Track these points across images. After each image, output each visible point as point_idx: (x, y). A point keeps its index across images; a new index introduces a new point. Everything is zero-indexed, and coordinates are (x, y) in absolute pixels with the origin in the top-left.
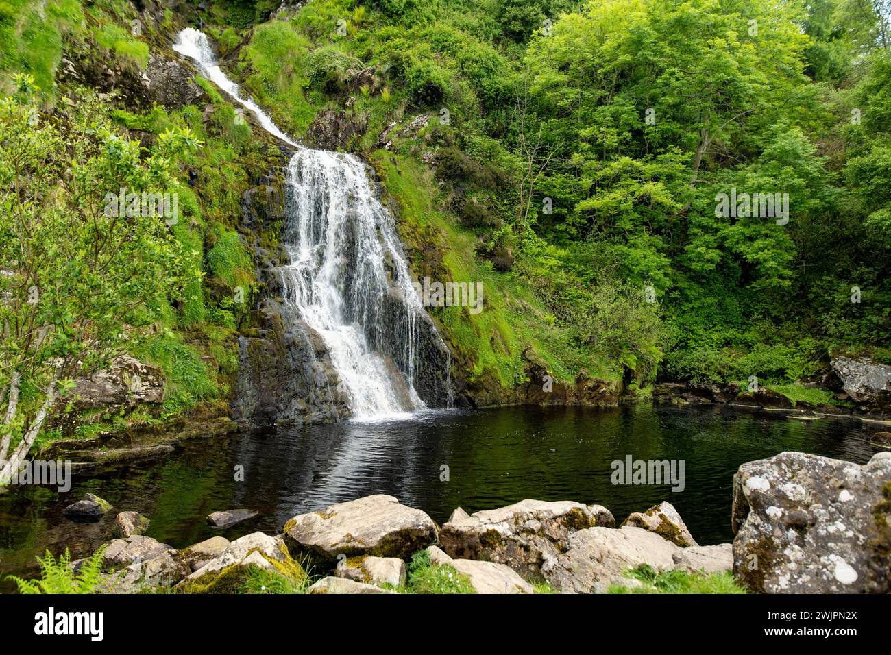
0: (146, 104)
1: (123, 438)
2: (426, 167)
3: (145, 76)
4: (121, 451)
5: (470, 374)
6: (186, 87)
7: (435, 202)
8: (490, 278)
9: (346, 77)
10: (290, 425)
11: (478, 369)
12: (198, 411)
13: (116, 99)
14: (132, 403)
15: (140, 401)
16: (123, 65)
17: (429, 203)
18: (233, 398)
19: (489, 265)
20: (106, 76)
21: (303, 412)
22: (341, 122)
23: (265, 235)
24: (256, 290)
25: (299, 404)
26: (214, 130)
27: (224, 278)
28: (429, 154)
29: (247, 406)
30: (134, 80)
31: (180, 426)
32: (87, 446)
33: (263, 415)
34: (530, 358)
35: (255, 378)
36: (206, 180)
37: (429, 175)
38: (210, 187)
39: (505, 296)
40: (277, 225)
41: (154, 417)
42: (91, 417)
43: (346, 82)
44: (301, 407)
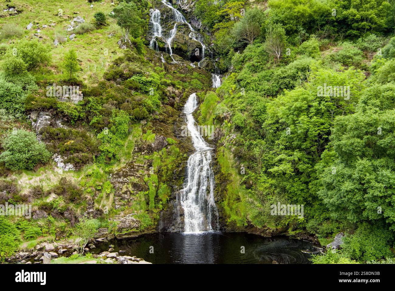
0: (152, 152)
1: (130, 234)
2: (232, 153)
3: (153, 144)
4: (128, 236)
5: (227, 222)
6: (164, 143)
7: (232, 165)
8: (244, 191)
9: (223, 116)
10: (170, 232)
11: (229, 221)
12: (148, 228)
13: (146, 153)
14: (132, 227)
15: (134, 227)
16: (148, 143)
17: (231, 165)
18: (158, 225)
19: (244, 186)
20: (144, 148)
21: (174, 229)
22: (220, 132)
23: (179, 181)
24: (168, 199)
25: (173, 227)
26: (169, 154)
27: (160, 197)
28: (233, 149)
29: (161, 227)
30: (150, 146)
31: (143, 231)
32: (123, 235)
33: (164, 229)
34: (248, 218)
35: (164, 221)
36: (162, 171)
37: (232, 156)
38: (163, 172)
39: (246, 197)
40: (183, 177)
41: (137, 230)
42: (124, 230)
43: (223, 118)
44: (173, 228)
